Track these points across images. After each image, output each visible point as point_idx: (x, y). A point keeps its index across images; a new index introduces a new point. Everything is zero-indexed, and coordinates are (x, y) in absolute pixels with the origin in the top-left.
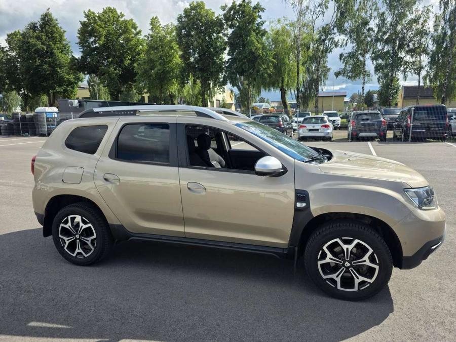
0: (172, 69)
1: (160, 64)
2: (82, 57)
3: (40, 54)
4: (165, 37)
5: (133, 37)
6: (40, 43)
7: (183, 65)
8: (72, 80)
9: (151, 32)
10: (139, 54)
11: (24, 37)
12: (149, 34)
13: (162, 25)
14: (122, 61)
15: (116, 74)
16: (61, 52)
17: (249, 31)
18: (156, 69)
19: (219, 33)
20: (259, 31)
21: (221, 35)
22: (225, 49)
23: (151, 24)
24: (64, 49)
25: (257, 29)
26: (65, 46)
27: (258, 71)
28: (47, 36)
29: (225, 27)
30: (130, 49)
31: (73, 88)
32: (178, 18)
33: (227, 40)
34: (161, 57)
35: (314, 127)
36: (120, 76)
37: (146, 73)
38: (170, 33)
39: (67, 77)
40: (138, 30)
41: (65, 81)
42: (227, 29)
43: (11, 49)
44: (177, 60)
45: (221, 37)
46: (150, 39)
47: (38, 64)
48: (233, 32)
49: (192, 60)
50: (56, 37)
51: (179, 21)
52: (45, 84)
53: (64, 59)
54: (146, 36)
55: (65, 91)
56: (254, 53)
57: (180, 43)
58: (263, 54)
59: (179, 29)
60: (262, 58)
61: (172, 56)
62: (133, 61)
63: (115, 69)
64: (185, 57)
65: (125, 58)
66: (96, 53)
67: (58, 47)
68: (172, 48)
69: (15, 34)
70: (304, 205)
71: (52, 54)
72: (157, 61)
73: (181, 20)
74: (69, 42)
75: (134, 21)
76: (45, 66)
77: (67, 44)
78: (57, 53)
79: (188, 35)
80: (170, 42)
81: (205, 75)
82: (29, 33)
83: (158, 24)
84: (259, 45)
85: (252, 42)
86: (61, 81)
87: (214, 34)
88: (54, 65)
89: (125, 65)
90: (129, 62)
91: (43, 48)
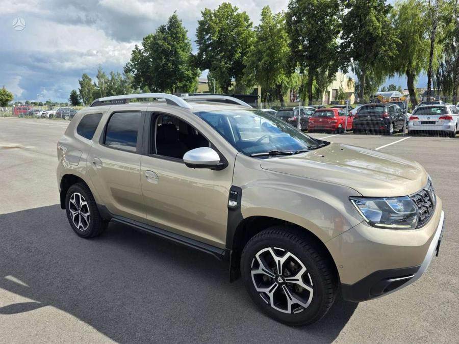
0: (280, 60)
1: (268, 55)
2: (198, 53)
3: (166, 53)
4: (275, 26)
5: (244, 30)
6: (167, 43)
7: (290, 54)
8: (191, 75)
9: (261, 24)
10: (249, 46)
11: (155, 40)
12: (259, 25)
13: (273, 14)
14: (232, 55)
15: (227, 68)
16: (183, 51)
17: (369, 8)
18: (263, 61)
19: (332, 16)
20: (382, 7)
21: (335, 17)
22: (339, 32)
23: (263, 14)
24: (186, 48)
25: (379, 5)
26: (186, 45)
27: (376, 54)
28: (172, 36)
29: (340, 8)
30: (240, 42)
31: (191, 83)
32: (289, 4)
33: (341, 22)
34: (270, 48)
35: (429, 118)
36: (231, 70)
37: (254, 65)
38: (280, 22)
39: (187, 72)
40: (250, 22)
41: (185, 77)
42: (342, 10)
43: (146, 51)
44: (286, 49)
45: (334, 20)
46: (259, 30)
47: (164, 62)
48: (349, 13)
49: (300, 47)
50: (180, 37)
51: (289, 7)
52: (169, 80)
53: (184, 56)
54: (256, 27)
55: (185, 85)
56: (372, 34)
57: (289, 31)
58: (382, 34)
59: (288, 16)
60: (381, 38)
61: (280, 46)
62: (243, 54)
63: (226, 63)
64: (293, 46)
65: (236, 51)
66: (210, 48)
67: (180, 46)
68: (281, 37)
69: (149, 37)
71: (176, 52)
72: (265, 52)
73: (291, 6)
74: (190, 41)
75: (247, 14)
76: (170, 64)
77: (188, 43)
78: (180, 51)
79: (299, 21)
80: (280, 31)
81: (313, 62)
82: (158, 36)
83: (269, 14)
84: (378, 24)
85: (371, 21)
86: (182, 78)
87: (328, 17)
88: (176, 63)
89: (236, 59)
90: (240, 54)
91: (168, 48)
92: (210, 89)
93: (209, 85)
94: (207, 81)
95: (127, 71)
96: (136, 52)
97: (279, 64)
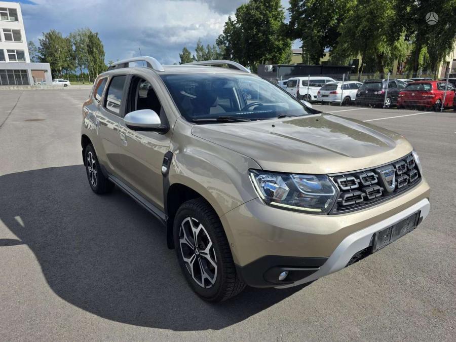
0: (382, 25)
1: (367, 20)
2: (290, 22)
3: (257, 23)
6: (259, 13)
7: (395, 17)
8: (281, 46)
10: (347, 12)
11: (247, 10)
14: (327, 22)
15: (319, 37)
16: (275, 20)
24: (278, 16)
26: (279, 14)
28: (265, 5)
31: (280, 54)
34: (371, 13)
36: (324, 38)
39: (277, 43)
41: (275, 48)
43: (238, 22)
44: (390, 13)
47: (255, 33)
50: (273, 5)
52: (258, 52)
53: (275, 25)
55: (274, 56)
61: (383, 9)
63: (319, 32)
64: (400, 7)
65: (332, 18)
66: (304, 16)
67: (273, 15)
69: (242, 8)
71: (268, 21)
72: (364, 17)
74: (284, 8)
76: (260, 35)
77: (281, 11)
78: (272, 21)
82: (251, 5)
86: (271, 49)
88: (268, 32)
89: (331, 26)
90: (336, 21)
91: (260, 18)
92: (303, 61)
93: (303, 57)
94: (302, 52)
95: (220, 42)
96: (229, 24)
97: (380, 30)
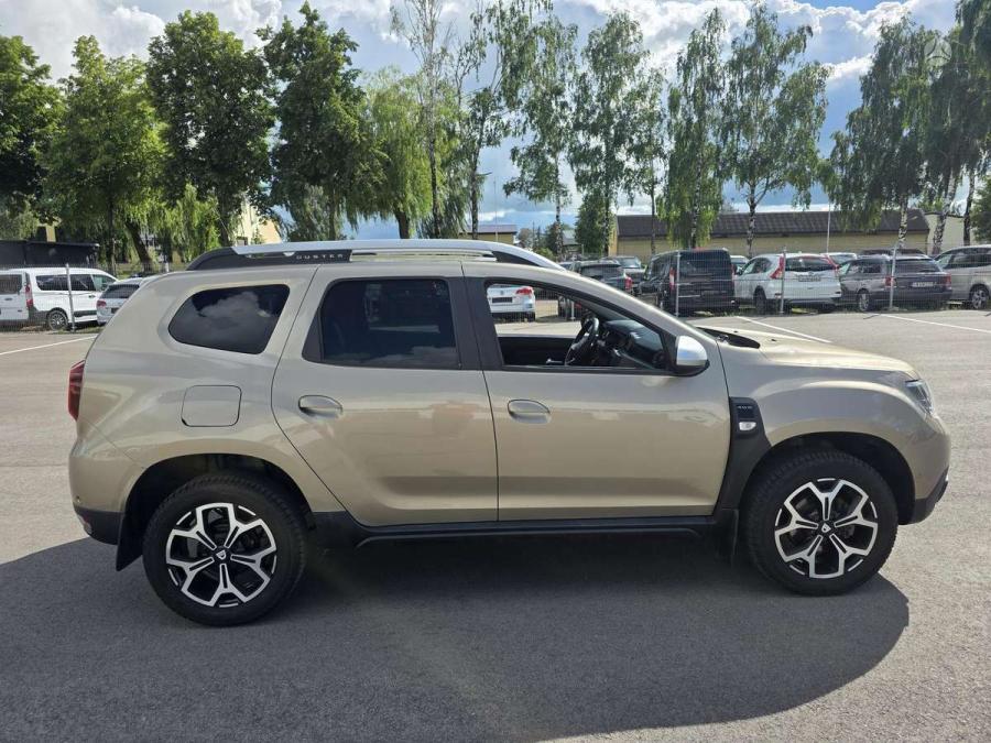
1: (107, 152)
4: (116, 88)
5: (25, 81)
7: (171, 155)
9: (76, 73)
10: (42, 123)
12: (71, 77)
13: (107, 59)
17: (327, 88)
18: (96, 163)
19: (255, 88)
20: (348, 90)
21: (260, 92)
22: (271, 124)
23: (78, 52)
25: (344, 85)
27: (352, 177)
29: (268, 76)
30: (16, 110)
32: (152, 46)
33: (276, 105)
35: (502, 293)
37: (69, 170)
38: (129, 79)
40: (39, 64)
42: (273, 81)
44: (151, 142)
45: (259, 97)
46: (75, 89)
48: (289, 87)
49: (193, 143)
51: (152, 53)
54: (63, 81)
56: (341, 138)
57: (159, 103)
58: (361, 139)
59: (154, 74)
60: (360, 147)
62: (27, 139)
64: (175, 137)
68: (141, 114)
70: (753, 425)
72: (98, 143)
73: (158, 51)
75: (26, 43)
79: (177, 85)
80: (135, 99)
81: (227, 180)
83: (96, 56)
84: (353, 121)
85: (335, 112)
87: (243, 90)
90: (16, 140)
